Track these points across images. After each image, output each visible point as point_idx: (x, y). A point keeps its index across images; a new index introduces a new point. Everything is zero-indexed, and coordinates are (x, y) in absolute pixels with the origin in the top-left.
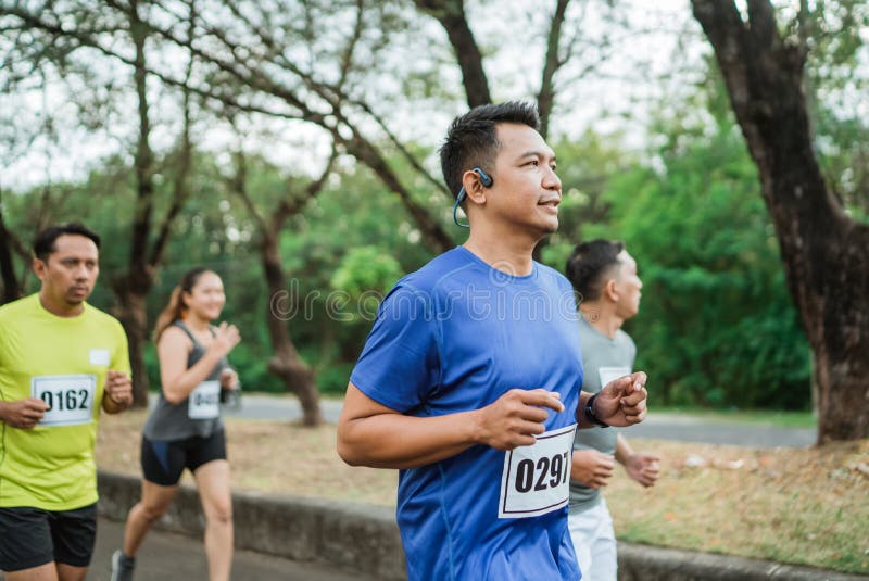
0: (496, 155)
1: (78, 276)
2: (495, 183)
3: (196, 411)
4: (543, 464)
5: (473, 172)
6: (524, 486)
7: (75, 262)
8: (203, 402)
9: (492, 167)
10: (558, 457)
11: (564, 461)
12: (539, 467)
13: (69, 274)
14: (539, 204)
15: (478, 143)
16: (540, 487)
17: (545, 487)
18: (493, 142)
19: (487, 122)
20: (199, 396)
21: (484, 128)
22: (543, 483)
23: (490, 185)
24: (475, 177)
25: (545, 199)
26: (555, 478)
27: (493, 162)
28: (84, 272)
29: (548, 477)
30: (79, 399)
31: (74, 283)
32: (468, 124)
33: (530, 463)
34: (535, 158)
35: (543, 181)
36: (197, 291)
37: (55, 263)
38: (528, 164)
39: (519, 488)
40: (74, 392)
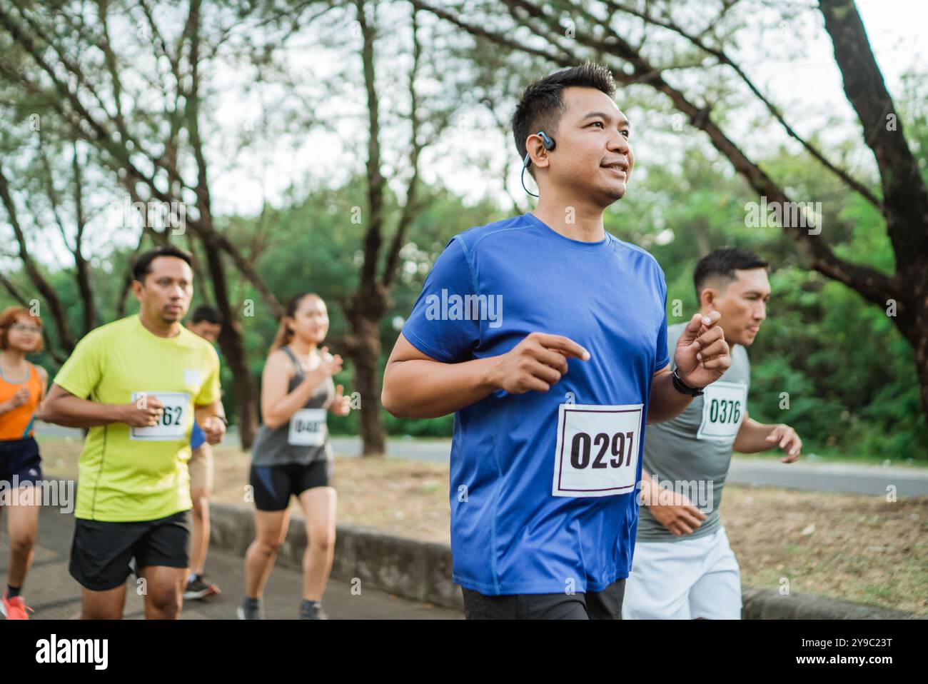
0: (559, 117)
1: (172, 295)
2: (557, 147)
3: (296, 438)
4: (602, 440)
5: (537, 136)
6: (580, 462)
7: (168, 282)
8: (304, 429)
9: (555, 129)
10: (620, 435)
11: (627, 441)
12: (597, 442)
13: (164, 293)
14: (602, 166)
15: (543, 107)
16: (597, 465)
17: (604, 466)
18: (558, 105)
19: (553, 86)
20: (300, 423)
21: (551, 92)
22: (601, 462)
23: (553, 148)
24: (539, 141)
25: (608, 162)
26: (617, 458)
27: (556, 124)
28: (179, 291)
29: (608, 457)
30: (175, 415)
31: (168, 302)
32: (536, 88)
33: (586, 437)
34: (599, 119)
35: (607, 143)
36: (300, 314)
37: (151, 282)
38: (590, 125)
39: (575, 463)
40: (170, 409)
